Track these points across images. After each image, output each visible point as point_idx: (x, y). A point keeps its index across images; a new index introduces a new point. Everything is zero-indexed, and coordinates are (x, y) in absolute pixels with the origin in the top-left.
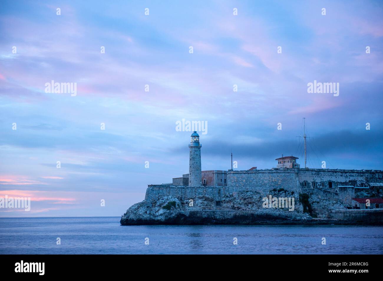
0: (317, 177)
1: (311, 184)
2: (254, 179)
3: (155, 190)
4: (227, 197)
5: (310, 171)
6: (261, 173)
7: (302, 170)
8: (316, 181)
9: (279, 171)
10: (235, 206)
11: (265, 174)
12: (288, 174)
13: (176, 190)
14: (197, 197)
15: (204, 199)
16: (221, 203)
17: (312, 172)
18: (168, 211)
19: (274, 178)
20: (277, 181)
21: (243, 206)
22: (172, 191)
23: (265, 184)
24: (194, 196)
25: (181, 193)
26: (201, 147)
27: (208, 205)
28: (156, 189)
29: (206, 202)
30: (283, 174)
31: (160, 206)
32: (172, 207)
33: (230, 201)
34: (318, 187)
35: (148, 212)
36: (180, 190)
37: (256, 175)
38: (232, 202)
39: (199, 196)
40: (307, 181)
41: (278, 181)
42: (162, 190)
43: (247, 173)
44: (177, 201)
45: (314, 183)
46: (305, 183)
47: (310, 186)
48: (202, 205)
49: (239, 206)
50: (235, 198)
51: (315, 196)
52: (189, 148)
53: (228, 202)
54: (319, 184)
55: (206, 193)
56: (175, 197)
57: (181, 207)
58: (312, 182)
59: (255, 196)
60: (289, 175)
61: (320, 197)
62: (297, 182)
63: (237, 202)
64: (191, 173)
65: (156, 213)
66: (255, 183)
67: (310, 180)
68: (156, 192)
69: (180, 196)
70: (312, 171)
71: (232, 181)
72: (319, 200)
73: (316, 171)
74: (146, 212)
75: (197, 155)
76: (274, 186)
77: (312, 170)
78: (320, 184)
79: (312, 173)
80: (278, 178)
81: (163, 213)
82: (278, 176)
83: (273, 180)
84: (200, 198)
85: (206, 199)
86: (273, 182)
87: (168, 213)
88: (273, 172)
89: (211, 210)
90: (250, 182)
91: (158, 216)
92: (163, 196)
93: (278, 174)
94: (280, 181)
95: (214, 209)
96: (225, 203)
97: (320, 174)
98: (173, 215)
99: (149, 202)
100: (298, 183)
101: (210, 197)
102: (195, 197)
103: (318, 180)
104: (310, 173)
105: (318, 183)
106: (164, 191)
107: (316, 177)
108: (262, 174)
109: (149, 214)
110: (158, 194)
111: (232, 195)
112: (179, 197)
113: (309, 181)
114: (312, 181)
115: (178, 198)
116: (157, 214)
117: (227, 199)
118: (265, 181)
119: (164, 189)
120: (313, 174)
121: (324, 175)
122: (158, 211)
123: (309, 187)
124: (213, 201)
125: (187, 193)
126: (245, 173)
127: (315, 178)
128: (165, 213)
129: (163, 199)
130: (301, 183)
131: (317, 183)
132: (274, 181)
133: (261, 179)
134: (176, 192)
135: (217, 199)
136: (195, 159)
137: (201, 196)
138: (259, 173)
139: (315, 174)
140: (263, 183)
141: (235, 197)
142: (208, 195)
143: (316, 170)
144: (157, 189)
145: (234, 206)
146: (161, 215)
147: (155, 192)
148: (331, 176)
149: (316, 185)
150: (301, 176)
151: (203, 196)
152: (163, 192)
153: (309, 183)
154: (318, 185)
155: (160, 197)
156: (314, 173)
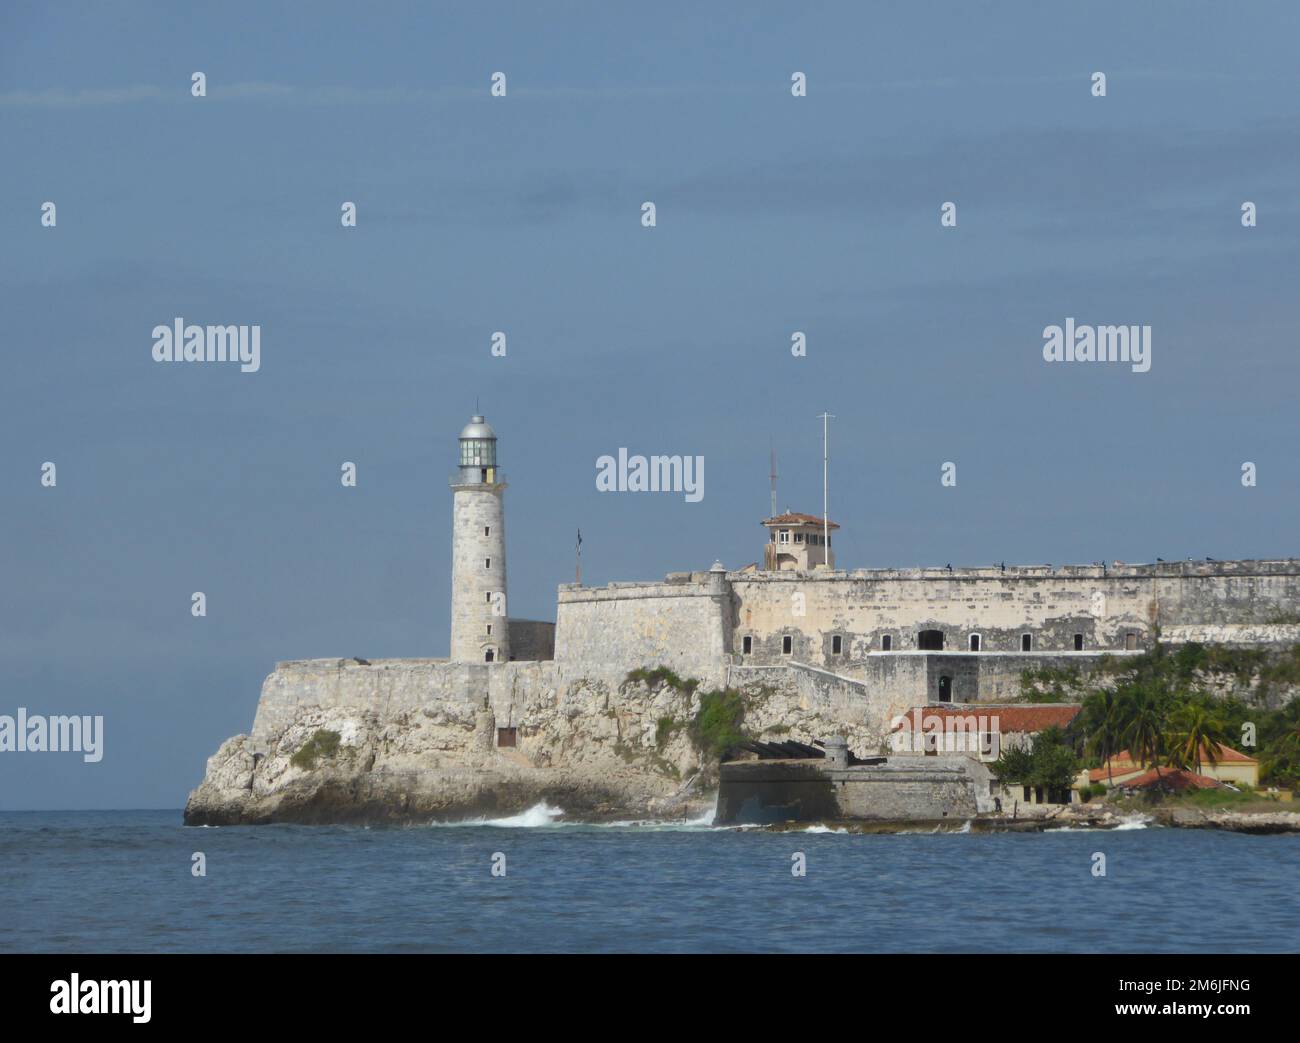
0: (857, 609)
1: (817, 644)
4: (539, 706)
5: (825, 584)
8: (849, 629)
9: (667, 591)
11: (630, 602)
12: (689, 603)
13: (359, 684)
14: (421, 709)
15: (439, 721)
16: (517, 734)
17: (834, 586)
18: (307, 774)
19: (648, 621)
20: (656, 635)
23: (624, 651)
24: (414, 709)
25: (378, 695)
28: (290, 679)
32: (323, 758)
33: (541, 725)
34: (856, 654)
36: (376, 679)
38: (543, 729)
40: (795, 631)
41: (660, 633)
42: (313, 682)
44: (353, 732)
45: (837, 640)
50: (557, 712)
51: (783, 698)
53: (532, 729)
54: (861, 643)
55: (449, 695)
58: (826, 635)
62: (715, 635)
63: (555, 730)
65: (270, 783)
66: (605, 644)
67: (816, 627)
69: (372, 708)
78: (868, 640)
80: (661, 620)
81: (289, 784)
82: (660, 612)
83: (644, 629)
85: (447, 721)
86: (644, 638)
87: (304, 781)
88: (649, 592)
90: (595, 642)
93: (662, 603)
94: (663, 636)
96: (525, 736)
97: (878, 595)
99: (262, 734)
100: (715, 640)
103: (863, 624)
104: (821, 593)
105: (859, 638)
106: (317, 687)
107: (851, 608)
110: (298, 699)
111: (553, 699)
112: (367, 712)
113: (810, 632)
114: (828, 627)
115: (364, 718)
116: (273, 786)
118: (625, 633)
119: (321, 679)
120: (839, 596)
121: (901, 599)
123: (805, 655)
125: (397, 694)
127: (847, 616)
128: (293, 782)
129: (304, 723)
131: (852, 636)
132: (646, 634)
133: (620, 625)
134: (361, 688)
135: (505, 721)
139: (847, 596)
140: (621, 647)
142: (453, 702)
147: (286, 693)
148: (939, 598)
149: (842, 648)
151: (439, 708)
152: (315, 690)
153: (809, 639)
154: (855, 644)
155: (299, 716)
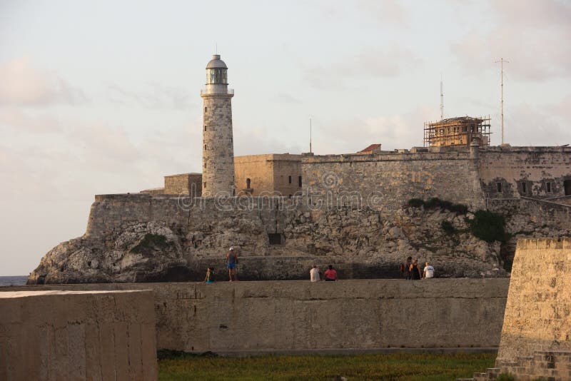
0: (531, 168)
1: (515, 187)
2: (364, 177)
3: (113, 207)
4: (298, 222)
5: (514, 154)
6: (382, 161)
7: (493, 152)
8: (530, 179)
9: (428, 156)
10: (317, 245)
11: (393, 162)
12: (450, 163)
13: (166, 208)
14: (220, 223)
15: (238, 229)
16: (282, 237)
17: (519, 155)
18: (146, 260)
19: (414, 173)
20: (423, 181)
21: (335, 245)
22: (157, 209)
23: (392, 190)
24: (213, 222)
25: (180, 214)
26: (232, 95)
27: (247, 243)
28: (114, 205)
29: (242, 237)
30: (438, 163)
31: (125, 247)
32: (157, 251)
33: (305, 232)
34: (535, 193)
35: (94, 263)
37: (369, 165)
38: (309, 234)
39: (224, 222)
40: (503, 179)
41: (426, 180)
42: (132, 207)
43: (347, 162)
44: (169, 234)
45: (524, 184)
46: (499, 185)
47: (512, 192)
48: (232, 243)
49: (325, 244)
50: (317, 224)
51: (522, 216)
52: (202, 99)
53: (300, 235)
54: (536, 186)
55: (242, 214)
56: (165, 225)
57: (180, 249)
58: (518, 182)
59: (366, 220)
60: (452, 166)
61: (534, 219)
62: (475, 182)
63: (323, 235)
64: (208, 162)
65: (114, 265)
66: (367, 186)
67: (512, 177)
68: (116, 213)
69: (177, 222)
70: (519, 152)
71: (312, 183)
72: (530, 228)
73: (530, 153)
74: (89, 264)
75: (222, 116)
76: (413, 194)
77: (518, 150)
78: (540, 185)
79: (517, 158)
80: (426, 173)
81: (134, 266)
82: (424, 168)
83: (411, 178)
84: (227, 227)
85: (242, 230)
86: (412, 183)
87: (146, 264)
88: (413, 157)
89: (255, 255)
90: (354, 185)
91: (119, 273)
92: (133, 223)
93: (426, 163)
94: (429, 182)
95: (263, 254)
96: (292, 237)
97: (542, 161)
98: (158, 270)
99: (98, 237)
100: (477, 184)
101: (252, 223)
102: (216, 224)
103: (535, 176)
104: (514, 159)
105: (536, 184)
106: (135, 209)
107: (528, 167)
108: (384, 163)
109: (98, 268)
110: (121, 216)
111: (311, 217)
112: (174, 224)
113: (510, 180)
114: (519, 178)
115: (171, 228)
116: (118, 268)
117: (296, 228)
118: (391, 180)
119: (137, 205)
120: (522, 161)
121: (552, 164)
122: (121, 259)
123: (508, 193)
124: (260, 233)
125: (195, 214)
126: (344, 162)
127: (527, 171)
128: (136, 265)
129: (133, 231)
130: (487, 184)
131: (531, 183)
132: (413, 181)
133: (383, 176)
135: (273, 229)
136: (216, 128)
137: (229, 221)
138: (378, 161)
139: (526, 161)
140: (388, 188)
141: (317, 222)
142: (246, 218)
143: (530, 150)
144: (119, 204)
145: (313, 245)
146: (128, 269)
147: (111, 213)
149: (527, 189)
150: (487, 168)
151: (235, 222)
152: (133, 211)
153: (510, 184)
154: (533, 187)
155: (124, 226)
156: (524, 157)
